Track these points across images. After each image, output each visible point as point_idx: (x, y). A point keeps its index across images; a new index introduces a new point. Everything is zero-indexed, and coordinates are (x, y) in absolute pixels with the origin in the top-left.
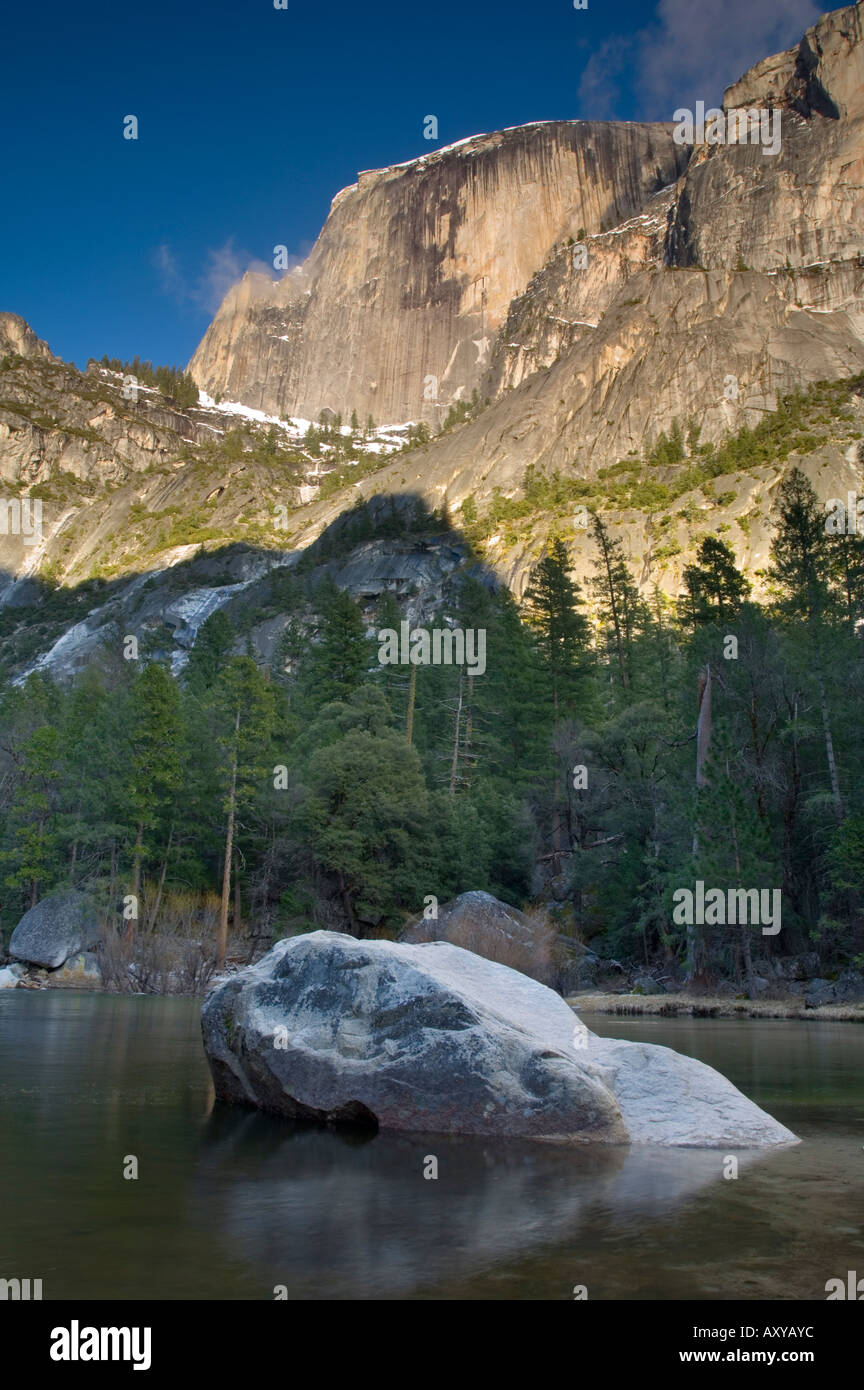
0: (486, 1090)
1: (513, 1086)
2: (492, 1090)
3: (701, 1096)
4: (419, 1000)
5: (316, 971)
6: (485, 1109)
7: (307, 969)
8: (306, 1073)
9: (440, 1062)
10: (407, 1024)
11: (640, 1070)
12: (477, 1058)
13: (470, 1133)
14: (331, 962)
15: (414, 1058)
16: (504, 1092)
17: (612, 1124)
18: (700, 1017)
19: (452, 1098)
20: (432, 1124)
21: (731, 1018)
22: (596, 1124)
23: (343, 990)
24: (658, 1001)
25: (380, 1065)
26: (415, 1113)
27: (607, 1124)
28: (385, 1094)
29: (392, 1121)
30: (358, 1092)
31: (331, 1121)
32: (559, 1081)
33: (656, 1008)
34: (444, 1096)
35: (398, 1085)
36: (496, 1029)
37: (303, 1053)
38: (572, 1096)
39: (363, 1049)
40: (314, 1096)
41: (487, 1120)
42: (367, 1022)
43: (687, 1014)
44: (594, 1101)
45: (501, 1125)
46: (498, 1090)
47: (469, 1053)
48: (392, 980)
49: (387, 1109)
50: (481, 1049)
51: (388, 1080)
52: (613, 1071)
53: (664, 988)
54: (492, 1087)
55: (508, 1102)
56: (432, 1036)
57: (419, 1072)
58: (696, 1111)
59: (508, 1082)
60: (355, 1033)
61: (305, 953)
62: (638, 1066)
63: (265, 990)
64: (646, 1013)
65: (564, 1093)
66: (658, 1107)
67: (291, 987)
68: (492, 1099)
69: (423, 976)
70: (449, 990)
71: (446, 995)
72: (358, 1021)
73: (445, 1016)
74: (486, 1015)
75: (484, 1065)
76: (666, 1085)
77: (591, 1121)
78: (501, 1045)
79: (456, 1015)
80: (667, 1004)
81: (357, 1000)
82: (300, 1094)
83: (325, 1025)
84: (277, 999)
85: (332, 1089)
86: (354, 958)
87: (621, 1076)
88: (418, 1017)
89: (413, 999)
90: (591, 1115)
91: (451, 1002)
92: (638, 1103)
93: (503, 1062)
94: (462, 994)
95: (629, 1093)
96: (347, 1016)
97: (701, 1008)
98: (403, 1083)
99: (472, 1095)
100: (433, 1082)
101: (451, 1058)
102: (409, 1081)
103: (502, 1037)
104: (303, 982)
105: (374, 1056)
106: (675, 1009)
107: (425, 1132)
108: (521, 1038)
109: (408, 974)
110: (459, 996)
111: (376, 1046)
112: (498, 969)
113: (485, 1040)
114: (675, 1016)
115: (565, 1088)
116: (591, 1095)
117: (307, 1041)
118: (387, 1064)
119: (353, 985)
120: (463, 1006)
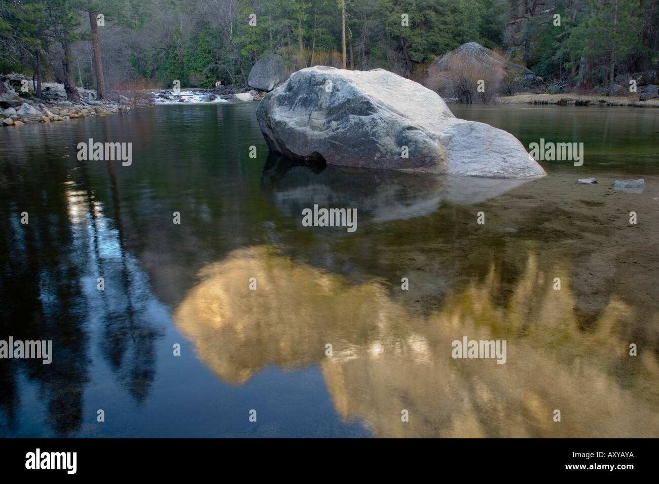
0: (376, 146)
1: (391, 144)
2: (380, 146)
3: (497, 150)
4: (349, 100)
5: (303, 87)
6: (375, 156)
7: (299, 87)
8: (295, 139)
9: (355, 132)
10: (342, 113)
11: (466, 136)
12: (374, 130)
13: (368, 167)
14: (310, 82)
15: (343, 130)
16: (385, 147)
17: (438, 164)
18: (578, 105)
19: (361, 150)
20: (350, 163)
21: (596, 106)
22: (430, 164)
23: (315, 97)
24: (557, 97)
25: (328, 134)
26: (343, 157)
27: (435, 164)
28: (329, 148)
29: (332, 161)
30: (317, 147)
31: (307, 161)
32: (413, 142)
33: (556, 101)
34: (356, 149)
35: (335, 144)
36: (387, 114)
37: (293, 129)
38: (419, 150)
39: (321, 126)
40: (299, 149)
41: (376, 161)
42: (324, 113)
43: (572, 104)
44: (430, 152)
45: (383, 163)
46: (383, 146)
47: (370, 128)
48: (338, 90)
49: (330, 156)
50: (376, 126)
51: (331, 142)
52: (450, 136)
53: (563, 91)
54: (380, 145)
55: (387, 152)
56: (353, 119)
57: (345, 137)
58: (490, 158)
59: (389, 142)
60: (319, 118)
61: (299, 78)
62: (465, 134)
63: (281, 98)
64: (550, 104)
65: (415, 148)
66: (469, 155)
67: (293, 96)
68: (379, 151)
69: (352, 88)
70: (363, 95)
71: (362, 97)
72: (321, 112)
73: (360, 108)
74: (384, 107)
75: (377, 133)
76: (478, 144)
77: (427, 162)
78: (387, 123)
79: (366, 107)
80: (562, 99)
81: (320, 102)
82: (293, 148)
83: (306, 114)
84: (286, 102)
85: (306, 146)
86: (321, 80)
87: (454, 139)
88: (348, 109)
89: (346, 100)
90: (428, 159)
91: (364, 101)
92: (459, 154)
93: (388, 132)
94: (371, 97)
95: (456, 148)
96: (316, 110)
97: (580, 101)
98: (338, 143)
99: (370, 149)
100: (352, 142)
101: (361, 130)
102: (340, 142)
103: (389, 119)
104: (298, 93)
105: (326, 129)
106: (566, 102)
107: (347, 167)
108: (400, 119)
109: (346, 87)
110: (369, 97)
111: (328, 125)
112: (407, 82)
113: (379, 121)
114: (565, 105)
115: (416, 146)
116: (429, 149)
117: (297, 123)
118: (331, 133)
119: (319, 94)
120: (370, 103)
